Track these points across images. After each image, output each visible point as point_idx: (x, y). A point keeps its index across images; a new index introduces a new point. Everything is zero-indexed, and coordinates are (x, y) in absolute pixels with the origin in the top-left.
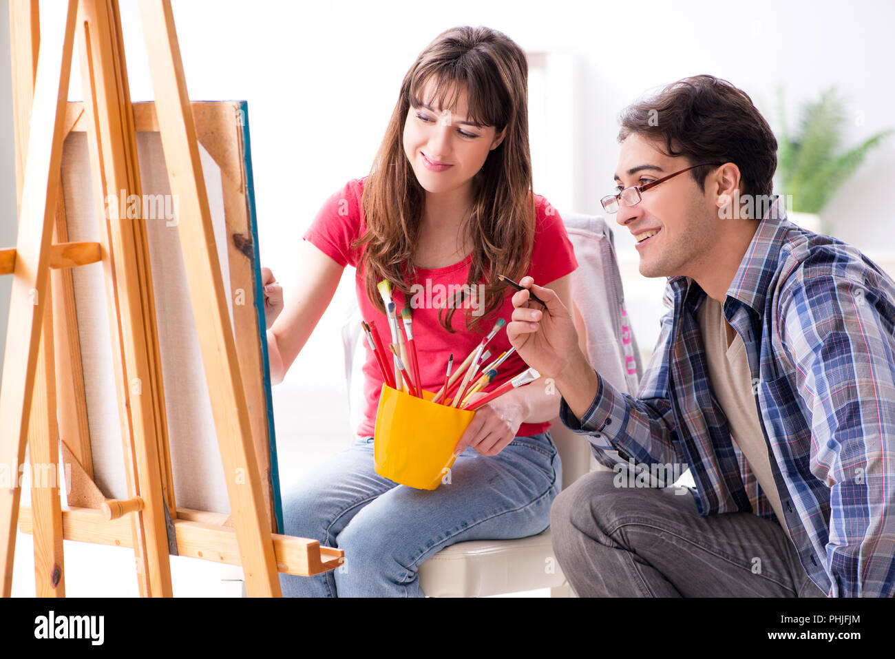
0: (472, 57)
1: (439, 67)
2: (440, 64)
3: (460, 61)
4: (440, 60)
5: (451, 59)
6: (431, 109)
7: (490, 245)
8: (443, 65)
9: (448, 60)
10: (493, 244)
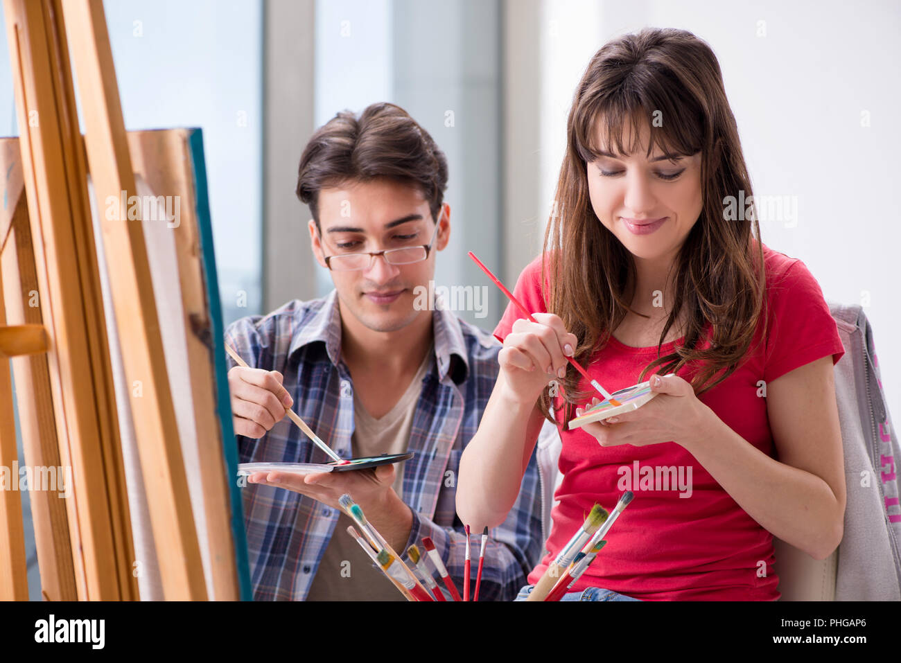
0: (643, 74)
1: (601, 101)
2: (602, 96)
3: (627, 83)
4: (601, 91)
5: (615, 85)
6: (613, 155)
7: (707, 302)
8: (606, 96)
9: (612, 87)
10: (711, 301)
